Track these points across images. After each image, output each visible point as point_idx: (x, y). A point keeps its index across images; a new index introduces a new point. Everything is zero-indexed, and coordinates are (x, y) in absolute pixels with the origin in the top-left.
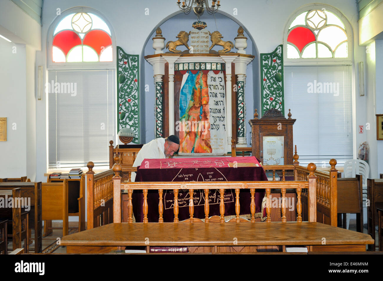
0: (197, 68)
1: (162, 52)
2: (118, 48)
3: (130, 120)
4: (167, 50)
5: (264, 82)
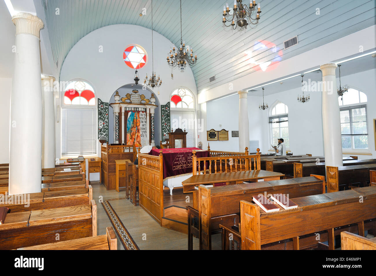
0: (135, 110)
1: (119, 102)
2: (99, 99)
3: (104, 133)
4: (121, 101)
5: (163, 117)
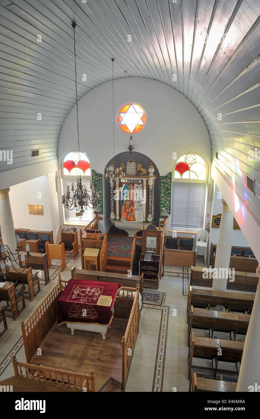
0: (129, 182)
2: (93, 170)
3: (99, 204)
5: (162, 190)
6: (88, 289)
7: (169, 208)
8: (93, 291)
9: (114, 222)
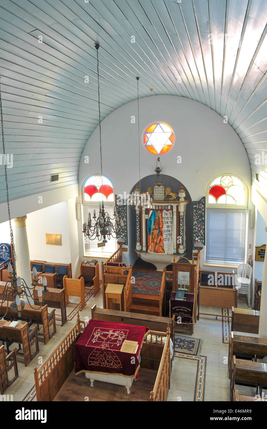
0: (157, 208)
2: (116, 195)
3: (123, 233)
5: (194, 217)
6: (111, 332)
7: (203, 238)
8: (116, 334)
9: (140, 254)
